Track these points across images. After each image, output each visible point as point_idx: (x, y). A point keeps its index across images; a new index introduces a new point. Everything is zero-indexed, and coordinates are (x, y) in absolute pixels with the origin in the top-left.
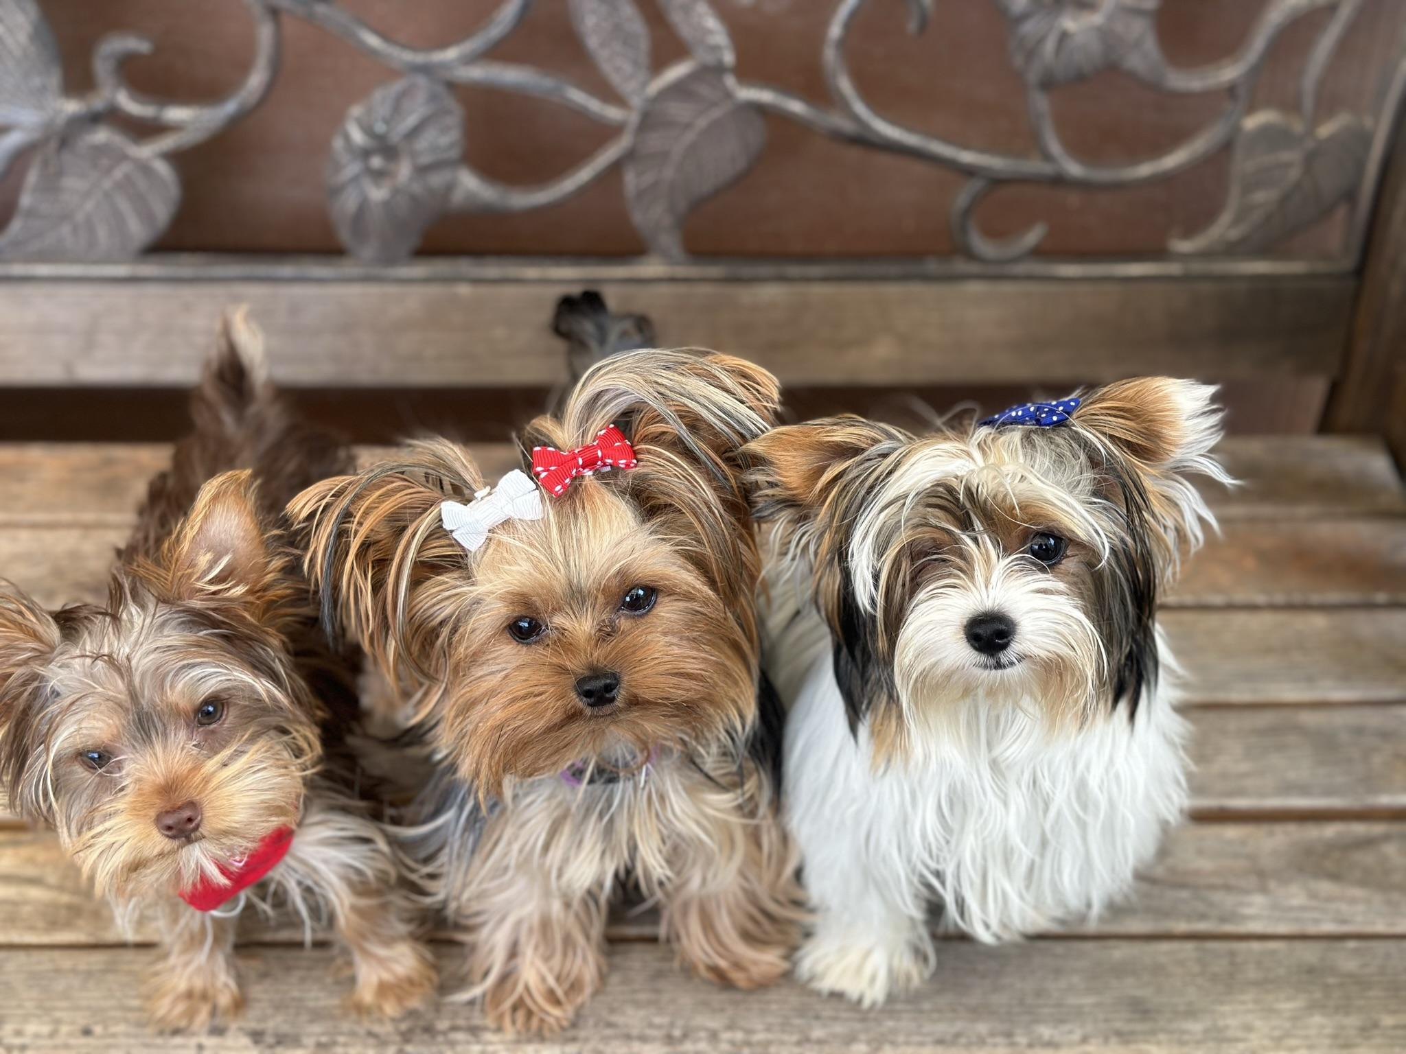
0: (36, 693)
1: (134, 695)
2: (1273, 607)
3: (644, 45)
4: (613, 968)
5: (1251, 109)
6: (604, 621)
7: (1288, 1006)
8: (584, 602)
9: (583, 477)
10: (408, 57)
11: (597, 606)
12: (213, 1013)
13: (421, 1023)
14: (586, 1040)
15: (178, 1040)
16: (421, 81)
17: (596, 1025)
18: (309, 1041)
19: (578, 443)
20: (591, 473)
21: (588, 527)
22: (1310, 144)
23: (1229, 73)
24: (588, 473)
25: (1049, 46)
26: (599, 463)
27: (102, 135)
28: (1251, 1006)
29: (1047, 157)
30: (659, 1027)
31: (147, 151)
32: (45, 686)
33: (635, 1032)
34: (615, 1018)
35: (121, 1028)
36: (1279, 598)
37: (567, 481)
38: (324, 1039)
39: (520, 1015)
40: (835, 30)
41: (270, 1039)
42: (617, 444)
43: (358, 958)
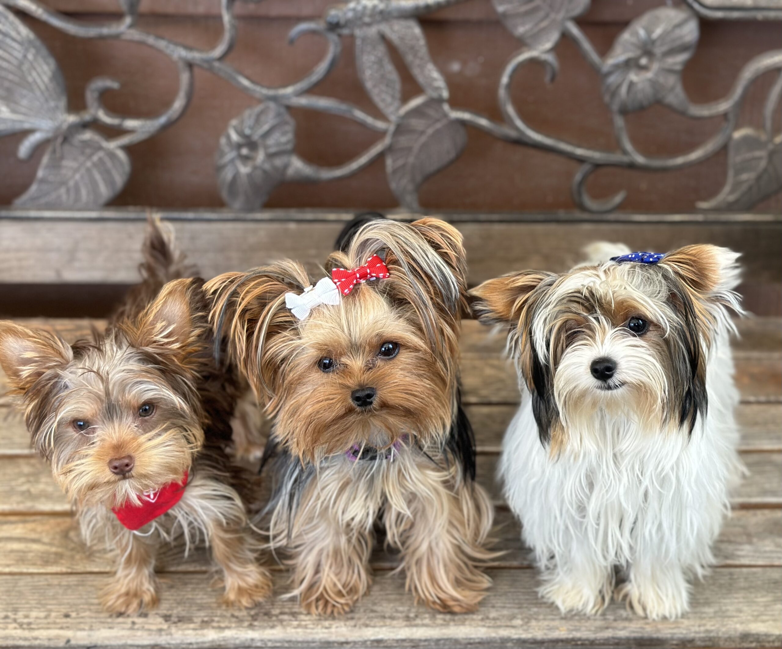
0: (54, 385)
1: (108, 393)
2: (759, 403)
3: (398, 86)
4: (375, 582)
5: (737, 127)
6: (369, 361)
7: (762, 599)
8: (358, 350)
9: (360, 284)
10: (265, 91)
11: (365, 353)
12: (141, 604)
13: (263, 611)
14: (359, 619)
15: (120, 620)
16: (272, 105)
17: (365, 611)
18: (198, 620)
19: (357, 265)
20: (364, 281)
21: (361, 310)
22: (770, 147)
23: (723, 106)
24: (363, 281)
25: (624, 90)
26: (369, 276)
27: (87, 135)
28: (741, 600)
29: (625, 152)
30: (401, 612)
31: (113, 145)
32: (60, 382)
33: (387, 615)
34: (375, 608)
35: (87, 614)
36: (763, 398)
37: (351, 286)
38: (206, 619)
39: (321, 604)
40: (505, 80)
41: (174, 619)
42: (378, 265)
43: (226, 573)
